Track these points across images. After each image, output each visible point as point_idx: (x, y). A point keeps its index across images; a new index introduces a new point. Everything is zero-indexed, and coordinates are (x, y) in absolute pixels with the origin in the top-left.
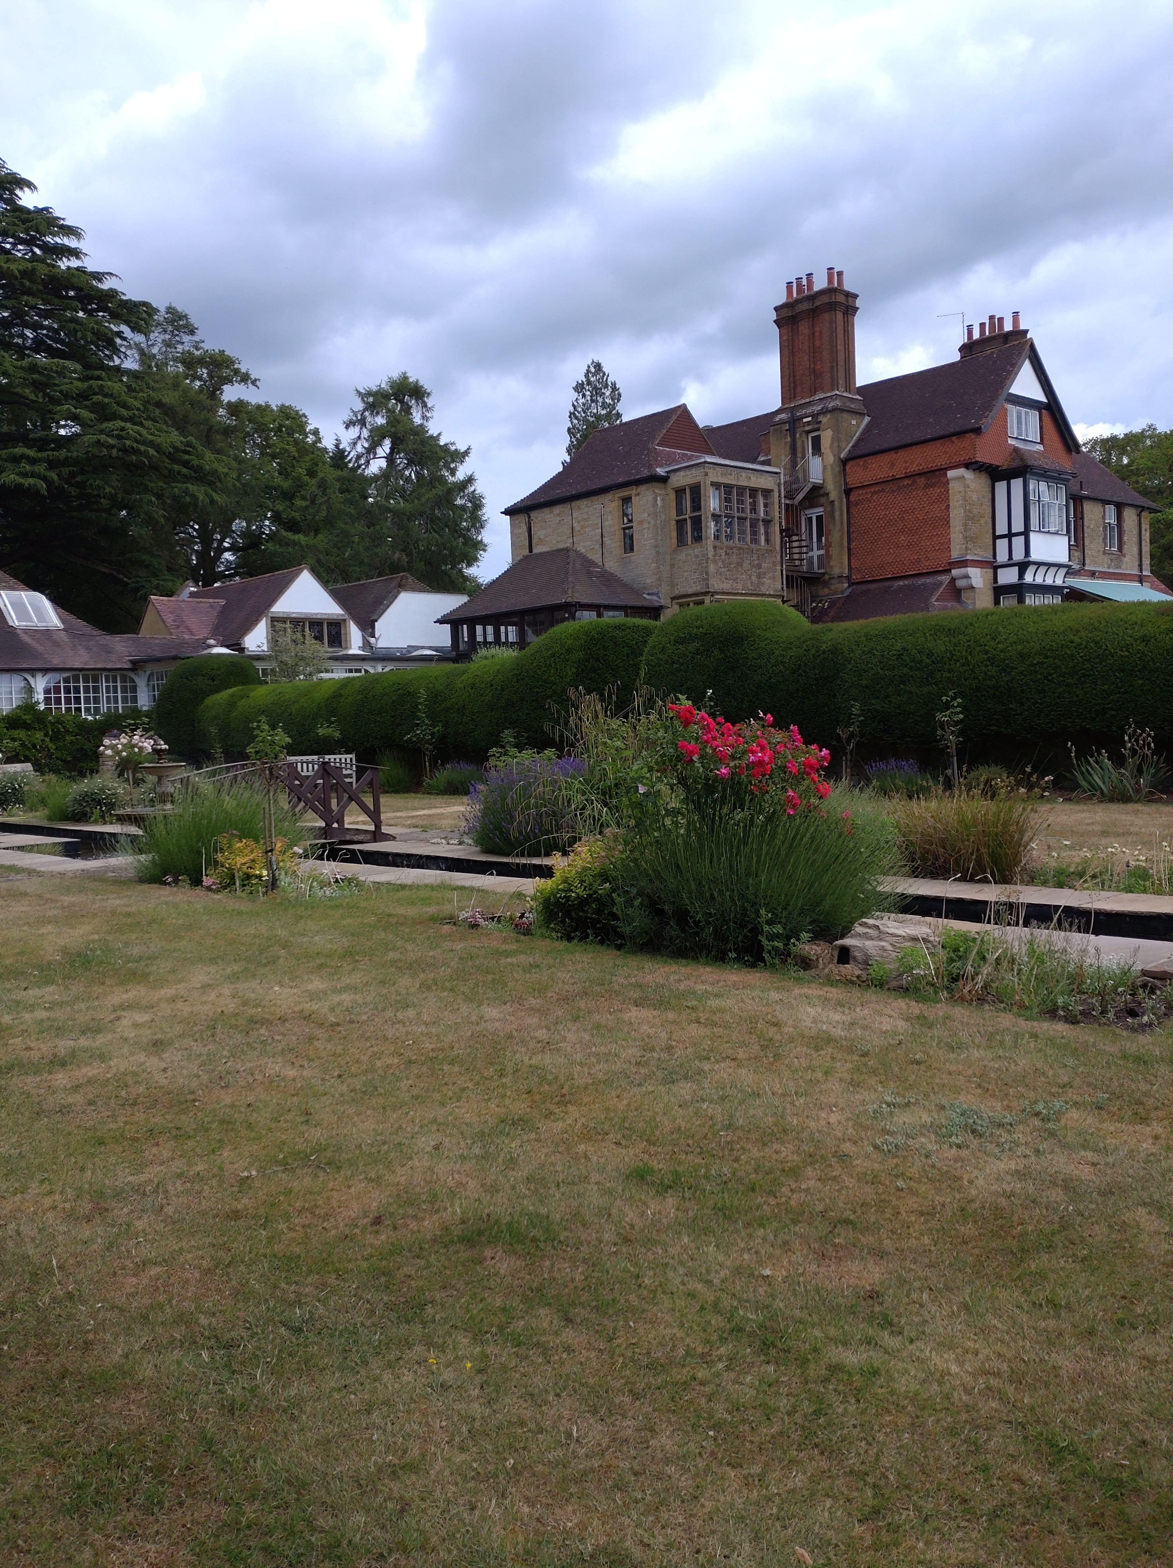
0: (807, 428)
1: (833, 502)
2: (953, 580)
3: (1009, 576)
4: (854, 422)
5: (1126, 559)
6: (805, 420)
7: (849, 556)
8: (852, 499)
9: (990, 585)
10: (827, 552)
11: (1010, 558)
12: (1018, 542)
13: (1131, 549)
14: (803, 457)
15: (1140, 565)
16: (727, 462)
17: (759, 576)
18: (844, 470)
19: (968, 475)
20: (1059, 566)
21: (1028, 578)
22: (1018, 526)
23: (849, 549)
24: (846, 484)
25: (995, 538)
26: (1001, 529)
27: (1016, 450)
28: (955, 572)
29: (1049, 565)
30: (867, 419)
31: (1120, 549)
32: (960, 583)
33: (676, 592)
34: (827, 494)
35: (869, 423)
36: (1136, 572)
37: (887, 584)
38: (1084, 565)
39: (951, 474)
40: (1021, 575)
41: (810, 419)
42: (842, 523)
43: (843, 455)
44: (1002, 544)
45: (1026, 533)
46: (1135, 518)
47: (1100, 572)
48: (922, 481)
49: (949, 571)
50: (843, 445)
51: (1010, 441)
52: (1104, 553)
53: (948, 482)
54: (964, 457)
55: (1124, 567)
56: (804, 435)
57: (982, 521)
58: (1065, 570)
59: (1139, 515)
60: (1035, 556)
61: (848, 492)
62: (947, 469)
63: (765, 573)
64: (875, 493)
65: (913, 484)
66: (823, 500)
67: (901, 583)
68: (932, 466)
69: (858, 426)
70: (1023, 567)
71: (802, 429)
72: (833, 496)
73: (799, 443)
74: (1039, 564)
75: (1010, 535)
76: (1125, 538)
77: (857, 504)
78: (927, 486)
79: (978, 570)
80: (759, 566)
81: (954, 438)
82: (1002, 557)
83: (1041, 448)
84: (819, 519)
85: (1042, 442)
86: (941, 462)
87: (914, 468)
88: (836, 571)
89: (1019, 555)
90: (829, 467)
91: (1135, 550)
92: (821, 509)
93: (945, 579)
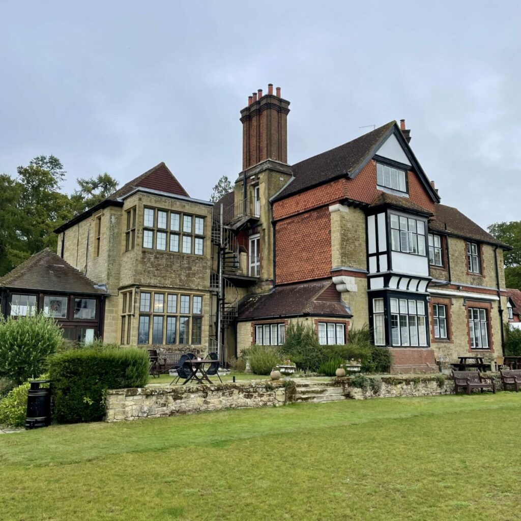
0: (253, 183)
1: (264, 229)
2: (334, 285)
3: (377, 284)
4: (282, 179)
5: (486, 279)
6: (251, 178)
7: (275, 266)
8: (277, 228)
9: (364, 290)
10: (261, 263)
11: (378, 270)
12: (383, 259)
13: (489, 273)
14: (251, 202)
15: (498, 284)
16: (162, 193)
17: (188, 276)
18: (272, 209)
19: (344, 209)
20: (420, 279)
21: (393, 285)
22: (383, 248)
23: (275, 262)
24: (273, 218)
25: (369, 256)
26: (372, 250)
27: (383, 194)
28: (335, 279)
29: (411, 278)
30: (293, 178)
31: (481, 272)
32: (339, 288)
33: (121, 285)
34: (261, 225)
35: (294, 180)
36: (494, 288)
37: (294, 286)
38: (450, 281)
39: (331, 208)
40: (386, 283)
41: (254, 177)
42: (269, 244)
43: (271, 199)
44: (373, 260)
45: (388, 252)
46: (492, 252)
47: (463, 286)
48: (315, 214)
49: (330, 278)
50: (272, 192)
51: (378, 188)
52: (468, 274)
53: (330, 214)
54: (338, 196)
55: (484, 284)
56: (252, 188)
57: (357, 243)
58: (426, 282)
59: (495, 251)
60: (395, 270)
61: (274, 223)
62: (328, 205)
63: (194, 274)
64: (289, 224)
65: (310, 217)
66: (259, 229)
67: (302, 286)
68: (320, 203)
69: (285, 182)
70: (387, 277)
71: (250, 184)
72: (265, 226)
73: (248, 193)
74: (401, 276)
75: (378, 254)
76: (485, 265)
77: (279, 232)
78: (318, 218)
79: (353, 279)
80: (190, 269)
81: (332, 183)
82: (373, 270)
83: (407, 196)
84: (258, 241)
85: (407, 192)
86: (325, 200)
87: (310, 206)
88: (265, 277)
89: (384, 269)
90: (263, 207)
91: (493, 274)
92: (258, 235)
93: (327, 284)
